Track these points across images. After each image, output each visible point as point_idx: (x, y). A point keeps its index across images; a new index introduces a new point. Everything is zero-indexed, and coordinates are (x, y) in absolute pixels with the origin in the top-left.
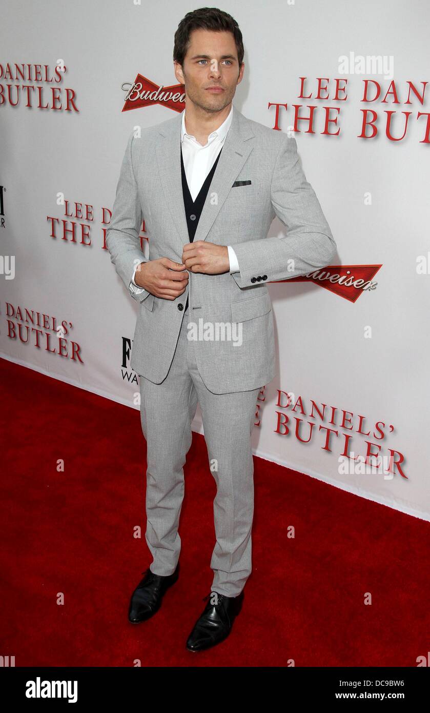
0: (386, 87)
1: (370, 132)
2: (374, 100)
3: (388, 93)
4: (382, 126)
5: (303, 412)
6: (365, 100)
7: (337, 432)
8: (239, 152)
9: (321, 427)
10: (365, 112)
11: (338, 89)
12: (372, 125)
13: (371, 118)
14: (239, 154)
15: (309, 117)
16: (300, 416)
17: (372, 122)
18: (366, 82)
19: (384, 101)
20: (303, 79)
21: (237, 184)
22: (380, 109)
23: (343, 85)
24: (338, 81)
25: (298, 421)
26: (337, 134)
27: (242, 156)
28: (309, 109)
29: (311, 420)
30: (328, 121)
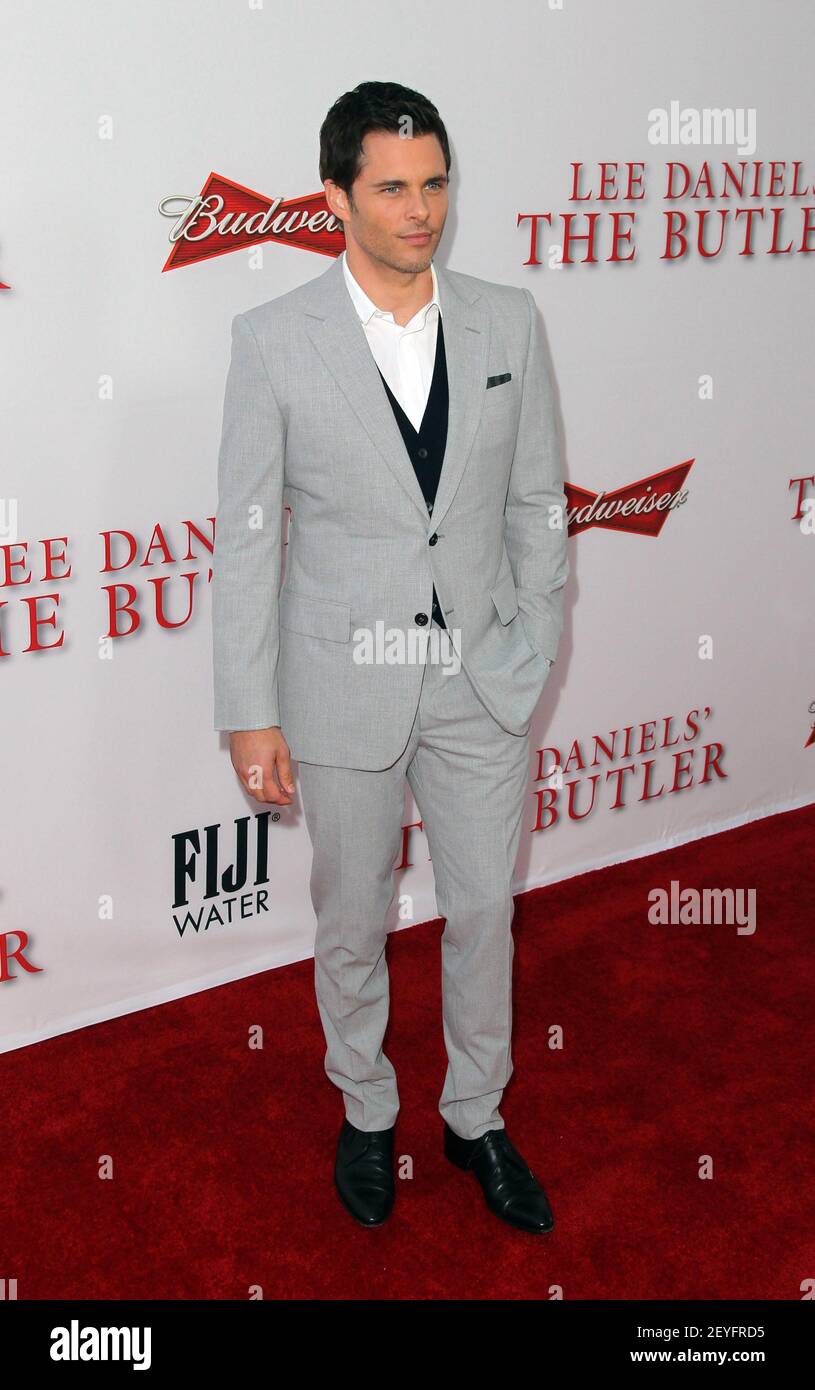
11: (631, 181)
15: (587, 234)
20: (576, 166)
23: (638, 172)
24: (631, 165)
26: (631, 258)
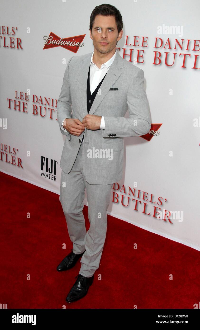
0: (165, 41)
1: (158, 62)
2: (160, 47)
3: (166, 44)
4: (163, 59)
5: (125, 192)
6: (156, 47)
7: (140, 202)
8: (115, 74)
9: (133, 199)
10: (156, 52)
11: (143, 42)
12: (158, 58)
13: (158, 56)
14: (115, 75)
16: (123, 194)
17: (159, 57)
18: (156, 38)
19: (164, 48)
21: (112, 89)
22: (163, 51)
24: (143, 37)
25: (123, 196)
26: (143, 62)
27: (116, 76)
28: (130, 50)
29: (128, 196)
30: (138, 56)
